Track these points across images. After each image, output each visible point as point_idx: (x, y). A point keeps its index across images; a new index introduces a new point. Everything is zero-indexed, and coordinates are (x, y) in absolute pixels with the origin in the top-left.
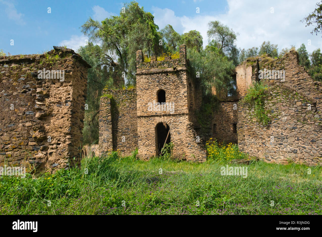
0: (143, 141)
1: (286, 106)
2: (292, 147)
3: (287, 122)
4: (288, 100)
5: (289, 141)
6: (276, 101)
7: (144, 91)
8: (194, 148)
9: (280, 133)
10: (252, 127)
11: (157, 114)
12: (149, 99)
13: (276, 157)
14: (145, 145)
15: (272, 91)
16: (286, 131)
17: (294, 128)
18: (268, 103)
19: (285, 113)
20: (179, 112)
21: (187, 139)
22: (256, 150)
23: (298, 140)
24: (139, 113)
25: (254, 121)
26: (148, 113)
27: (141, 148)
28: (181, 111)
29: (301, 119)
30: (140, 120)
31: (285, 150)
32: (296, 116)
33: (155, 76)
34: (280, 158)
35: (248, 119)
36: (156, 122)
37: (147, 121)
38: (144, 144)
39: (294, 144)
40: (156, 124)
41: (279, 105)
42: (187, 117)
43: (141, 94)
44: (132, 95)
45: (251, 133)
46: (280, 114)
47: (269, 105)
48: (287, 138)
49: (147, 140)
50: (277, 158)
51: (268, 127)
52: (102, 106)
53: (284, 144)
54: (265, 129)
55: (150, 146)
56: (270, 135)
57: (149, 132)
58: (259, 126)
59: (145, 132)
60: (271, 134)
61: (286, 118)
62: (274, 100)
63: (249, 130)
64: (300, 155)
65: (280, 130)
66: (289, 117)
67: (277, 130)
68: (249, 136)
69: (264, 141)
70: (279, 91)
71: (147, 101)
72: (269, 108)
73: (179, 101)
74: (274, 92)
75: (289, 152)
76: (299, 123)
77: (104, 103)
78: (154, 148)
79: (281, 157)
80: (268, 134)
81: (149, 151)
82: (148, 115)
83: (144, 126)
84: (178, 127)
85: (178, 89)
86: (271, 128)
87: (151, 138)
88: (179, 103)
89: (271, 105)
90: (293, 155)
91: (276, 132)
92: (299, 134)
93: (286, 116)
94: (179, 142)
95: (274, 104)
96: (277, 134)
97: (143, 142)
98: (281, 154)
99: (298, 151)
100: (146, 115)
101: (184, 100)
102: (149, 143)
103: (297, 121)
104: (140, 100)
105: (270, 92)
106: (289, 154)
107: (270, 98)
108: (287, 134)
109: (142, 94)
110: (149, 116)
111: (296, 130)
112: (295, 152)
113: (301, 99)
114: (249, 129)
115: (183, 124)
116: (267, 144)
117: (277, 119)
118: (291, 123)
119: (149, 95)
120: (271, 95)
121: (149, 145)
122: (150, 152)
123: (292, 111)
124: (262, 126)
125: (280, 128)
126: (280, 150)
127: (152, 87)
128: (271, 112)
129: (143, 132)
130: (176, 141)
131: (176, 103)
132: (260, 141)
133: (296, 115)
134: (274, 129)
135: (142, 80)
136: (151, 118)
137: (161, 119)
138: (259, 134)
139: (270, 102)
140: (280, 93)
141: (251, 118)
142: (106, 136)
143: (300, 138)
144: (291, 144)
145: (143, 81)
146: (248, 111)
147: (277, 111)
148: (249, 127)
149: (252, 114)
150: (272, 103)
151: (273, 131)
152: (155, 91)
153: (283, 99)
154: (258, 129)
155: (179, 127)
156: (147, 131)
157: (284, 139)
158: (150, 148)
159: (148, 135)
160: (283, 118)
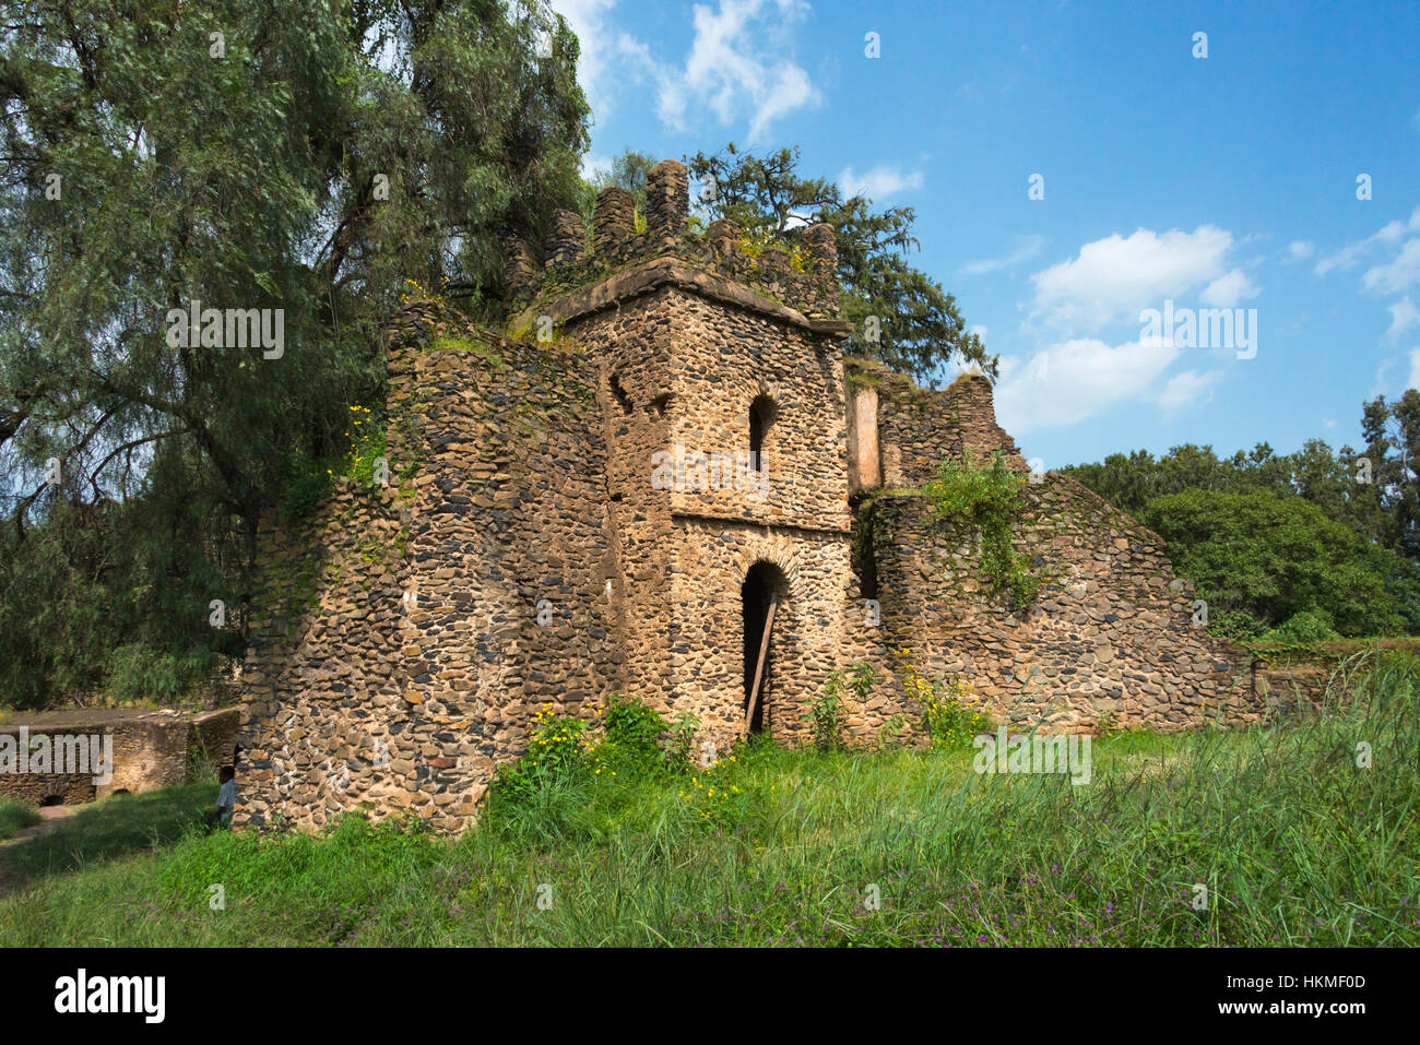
0: (692, 654)
1: (1084, 546)
2: (1106, 679)
3: (1086, 600)
4: (1091, 530)
5: (1096, 661)
6: (1051, 527)
7: (702, 382)
8: (880, 690)
9: (1067, 635)
10: (960, 610)
11: (751, 515)
12: (720, 430)
13: (1052, 717)
14: (702, 675)
15: (1039, 495)
16: (1087, 628)
17: (1109, 619)
18: (1024, 534)
19: (1083, 570)
20: (821, 521)
21: (850, 648)
22: (976, 698)
23: (1122, 655)
24: (682, 497)
25: (967, 589)
26: (715, 505)
27: (684, 697)
28: (829, 517)
29: (1130, 592)
30: (684, 536)
31: (1082, 689)
32: (1116, 582)
33: (744, 323)
34: (1066, 718)
35: (940, 582)
36: (747, 555)
37: (712, 548)
38: (696, 672)
39: (1111, 670)
40: (745, 568)
41: (1062, 543)
42: (846, 548)
43: (690, 392)
44: (555, 385)
45: (954, 633)
46: (1066, 572)
47: (1024, 539)
48: (1089, 651)
49: (710, 651)
50: (1058, 720)
51: (1025, 616)
52: (464, 408)
53: (1079, 669)
54: (1011, 620)
55: (721, 685)
56: (1033, 641)
57: (718, 606)
58: (986, 608)
59: (701, 604)
60: (1036, 638)
61: (1084, 585)
62: (1044, 524)
63: (947, 624)
64: (1130, 703)
65: (1065, 624)
66: (1095, 584)
67: (1057, 623)
68: (948, 644)
69: (1007, 662)
70: (1060, 498)
71: (713, 440)
72: (1028, 549)
73: (824, 468)
74: (1046, 496)
75: (1097, 696)
76: (1123, 604)
77: (474, 395)
78: (736, 692)
79: (1071, 714)
80: (1024, 636)
81: (716, 712)
82: (716, 515)
83: (698, 570)
84: (820, 591)
85: (821, 415)
86: (1034, 618)
87: (725, 637)
88: (823, 477)
89: (1034, 538)
90: (1109, 705)
91: (1056, 630)
92: (1124, 637)
93: (1084, 579)
94: (821, 665)
95: (1045, 536)
96: (1059, 639)
97: (693, 663)
98: (1071, 705)
99: (1125, 690)
100: (706, 511)
101: (837, 470)
102: (720, 669)
103: (1117, 597)
104: (687, 425)
105: (1032, 496)
106: (1099, 701)
107: (1032, 515)
108: (1089, 638)
109: (696, 396)
110: (720, 520)
111: (1116, 624)
112: (1115, 694)
113: (1129, 532)
114: (944, 619)
115: (834, 579)
116: (1022, 672)
117: (1055, 588)
118: (1100, 601)
119: (721, 408)
120: (1036, 506)
121: (719, 676)
122: (722, 714)
123: (1104, 566)
124: (1001, 609)
125: (1066, 617)
126: (1069, 690)
127: (734, 371)
128: (1034, 561)
129: (696, 603)
130: (813, 660)
131: (816, 476)
132: (994, 664)
133: (1114, 577)
134: (1044, 620)
135: (692, 320)
136: (726, 533)
137: (765, 544)
138: (987, 638)
139: (1030, 529)
140: (1063, 505)
141: (956, 580)
142: (489, 618)
143: (1128, 651)
144: (1101, 671)
145: (698, 330)
146: (943, 553)
147: (1053, 562)
148: (949, 613)
149: (960, 564)
150: (1039, 532)
151: (1045, 628)
152: (742, 400)
153: (1075, 524)
154: (983, 618)
155: (823, 592)
156: (713, 603)
157: (1081, 653)
158: (721, 694)
159: (716, 620)
160: (1076, 586)
